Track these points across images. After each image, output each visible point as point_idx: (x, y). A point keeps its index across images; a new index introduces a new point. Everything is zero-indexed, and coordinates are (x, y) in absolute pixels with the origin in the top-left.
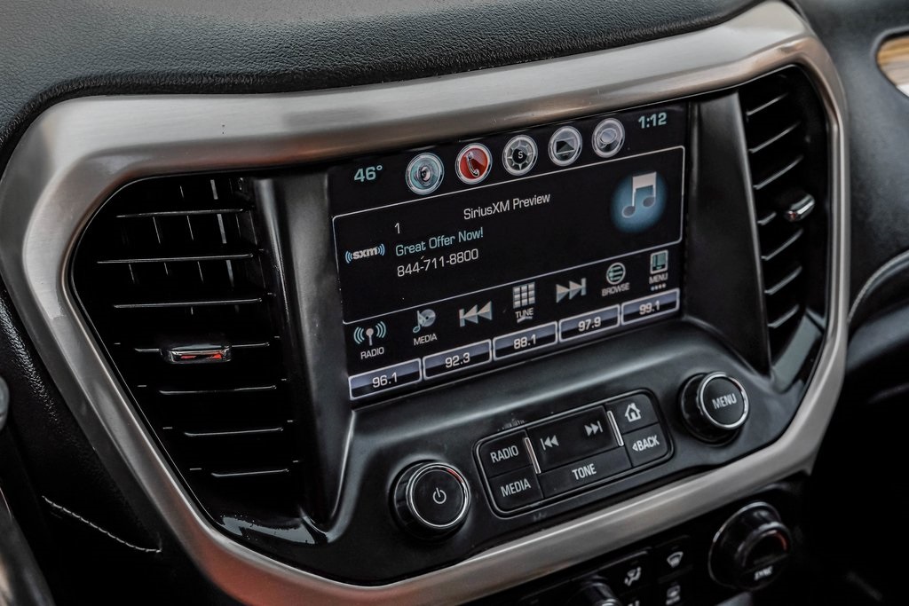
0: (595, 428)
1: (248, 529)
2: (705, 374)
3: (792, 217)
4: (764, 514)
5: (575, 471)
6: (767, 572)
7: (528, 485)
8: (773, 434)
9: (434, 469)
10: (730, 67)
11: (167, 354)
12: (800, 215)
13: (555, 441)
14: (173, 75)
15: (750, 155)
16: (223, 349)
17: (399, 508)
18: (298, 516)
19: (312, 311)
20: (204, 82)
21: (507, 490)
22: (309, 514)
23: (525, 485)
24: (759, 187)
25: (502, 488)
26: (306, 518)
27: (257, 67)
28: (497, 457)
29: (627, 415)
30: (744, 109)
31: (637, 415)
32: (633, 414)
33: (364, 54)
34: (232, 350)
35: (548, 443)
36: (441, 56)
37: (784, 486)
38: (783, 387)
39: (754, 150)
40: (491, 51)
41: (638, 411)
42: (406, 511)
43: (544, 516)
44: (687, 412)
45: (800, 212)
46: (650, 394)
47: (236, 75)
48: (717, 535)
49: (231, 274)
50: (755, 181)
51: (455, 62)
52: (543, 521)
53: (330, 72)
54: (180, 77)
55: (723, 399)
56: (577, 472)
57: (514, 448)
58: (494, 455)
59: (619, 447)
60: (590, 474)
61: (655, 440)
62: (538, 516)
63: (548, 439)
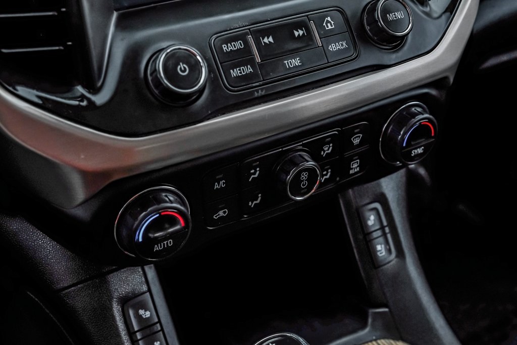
0: (301, 32)
4: (419, 110)
5: (286, 62)
6: (420, 151)
7: (251, 70)
8: (429, 47)
13: (271, 39)
21: (235, 73)
23: (248, 70)
25: (231, 71)
28: (228, 48)
29: (324, 24)
31: (332, 26)
32: (329, 24)
35: (266, 40)
38: (435, 15)
41: (332, 22)
42: (158, 82)
43: (263, 93)
44: (367, 25)
48: (385, 126)
55: (395, 15)
56: (288, 63)
57: (240, 43)
58: (225, 47)
59: (319, 47)
60: (297, 65)
61: (344, 44)
62: (258, 92)
63: (266, 38)
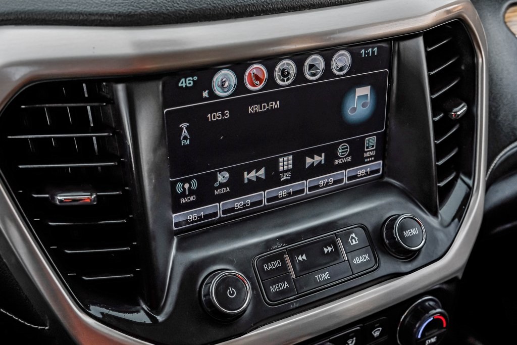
0: (330, 249)
1: (107, 314)
2: (399, 215)
3: (454, 116)
4: (431, 303)
5: (317, 276)
6: (433, 340)
7: (288, 285)
8: (440, 254)
9: (228, 275)
10: (419, 19)
11: (54, 198)
12: (459, 115)
13: (304, 257)
14: (60, 13)
15: (429, 76)
16: (91, 195)
17: (205, 300)
18: (139, 305)
19: (150, 171)
20: (81, 18)
21: (273, 289)
22: (146, 304)
23: (285, 285)
24: (434, 96)
25: (271, 287)
26: (144, 306)
27: (117, 9)
28: (268, 267)
29: (350, 240)
30: (426, 46)
31: (356, 241)
32: (353, 240)
33: (187, 3)
34: (98, 196)
35: (300, 258)
36: (237, 6)
37: (445, 286)
38: (446, 224)
39: (432, 73)
40: (269, 4)
41: (356, 238)
42: (210, 302)
43: (297, 305)
44: (387, 239)
45: (459, 113)
46: (364, 228)
47: (102, 15)
48: (403, 317)
49: (96, 147)
50: (432, 93)
51: (246, 10)
52: (297, 308)
53: (164, 14)
54: (65, 15)
55: (410, 231)
56: (318, 277)
57: (278, 262)
58: (266, 266)
59: (345, 261)
60: (326, 278)
61: (367, 257)
62: (293, 305)
63: (300, 256)
